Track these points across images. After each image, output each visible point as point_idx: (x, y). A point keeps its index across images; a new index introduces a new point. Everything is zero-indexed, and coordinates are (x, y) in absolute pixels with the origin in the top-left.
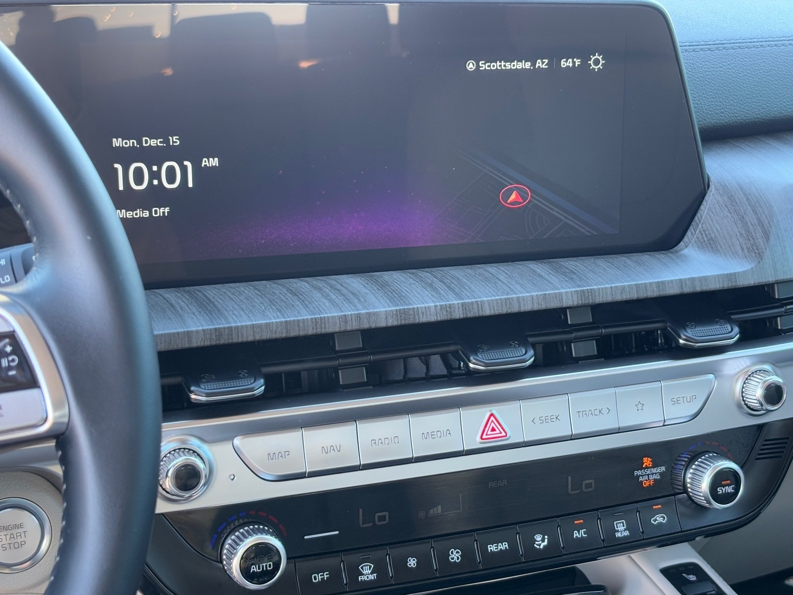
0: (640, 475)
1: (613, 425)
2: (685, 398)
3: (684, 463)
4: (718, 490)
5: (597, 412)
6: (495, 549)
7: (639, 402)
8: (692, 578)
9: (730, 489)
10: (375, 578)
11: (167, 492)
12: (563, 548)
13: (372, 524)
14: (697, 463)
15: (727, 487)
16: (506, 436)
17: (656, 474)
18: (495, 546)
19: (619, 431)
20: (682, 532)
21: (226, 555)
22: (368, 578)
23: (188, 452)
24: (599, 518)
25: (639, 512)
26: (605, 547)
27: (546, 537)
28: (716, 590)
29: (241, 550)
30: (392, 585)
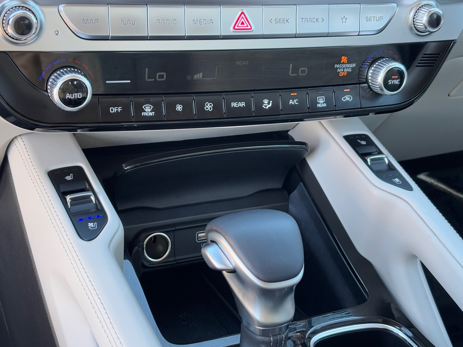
0: (338, 68)
1: (324, 30)
2: (375, 18)
3: (368, 64)
4: (389, 82)
5: (315, 20)
6: (236, 106)
7: (344, 17)
8: (364, 143)
9: (397, 82)
10: (154, 115)
11: (10, 37)
12: (281, 110)
13: (154, 79)
14: (377, 63)
15: (395, 80)
16: (251, 29)
17: (349, 68)
18: (236, 104)
19: (328, 35)
20: (361, 108)
21: (50, 86)
22: (148, 114)
23: (25, 9)
24: (307, 93)
25: (335, 92)
26: (309, 112)
27: (271, 102)
28: (378, 151)
29: (60, 82)
30: (164, 121)
